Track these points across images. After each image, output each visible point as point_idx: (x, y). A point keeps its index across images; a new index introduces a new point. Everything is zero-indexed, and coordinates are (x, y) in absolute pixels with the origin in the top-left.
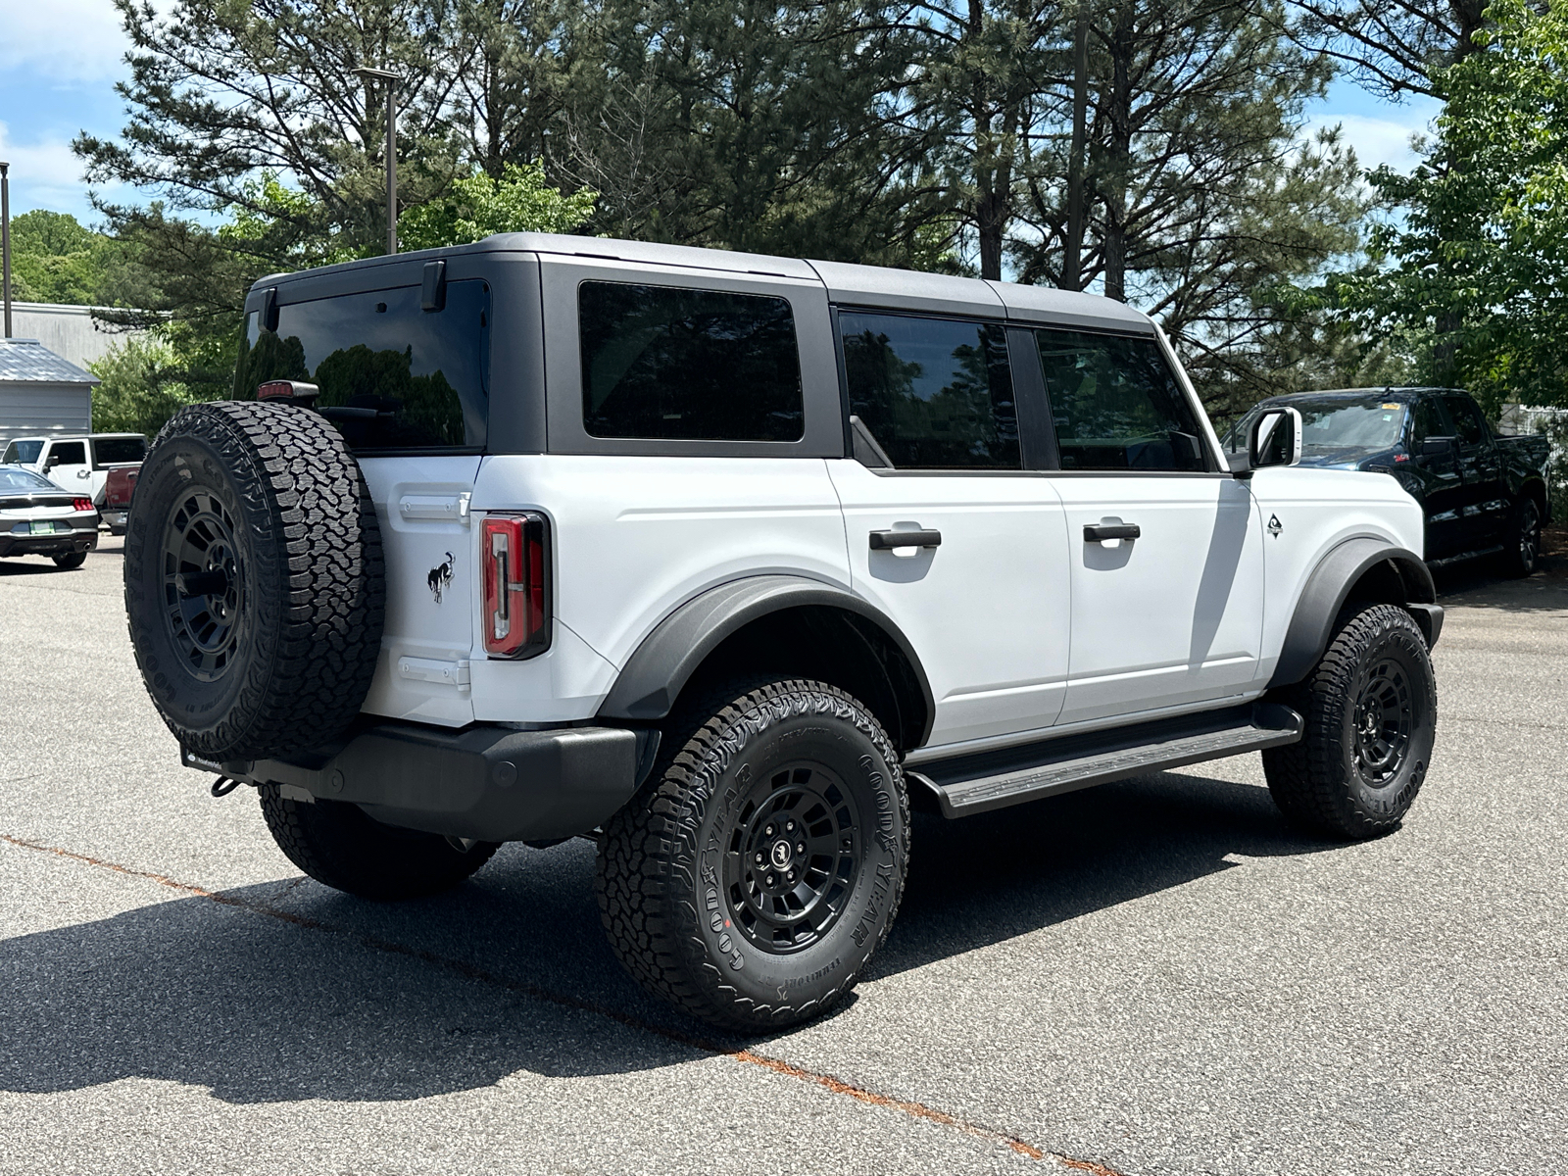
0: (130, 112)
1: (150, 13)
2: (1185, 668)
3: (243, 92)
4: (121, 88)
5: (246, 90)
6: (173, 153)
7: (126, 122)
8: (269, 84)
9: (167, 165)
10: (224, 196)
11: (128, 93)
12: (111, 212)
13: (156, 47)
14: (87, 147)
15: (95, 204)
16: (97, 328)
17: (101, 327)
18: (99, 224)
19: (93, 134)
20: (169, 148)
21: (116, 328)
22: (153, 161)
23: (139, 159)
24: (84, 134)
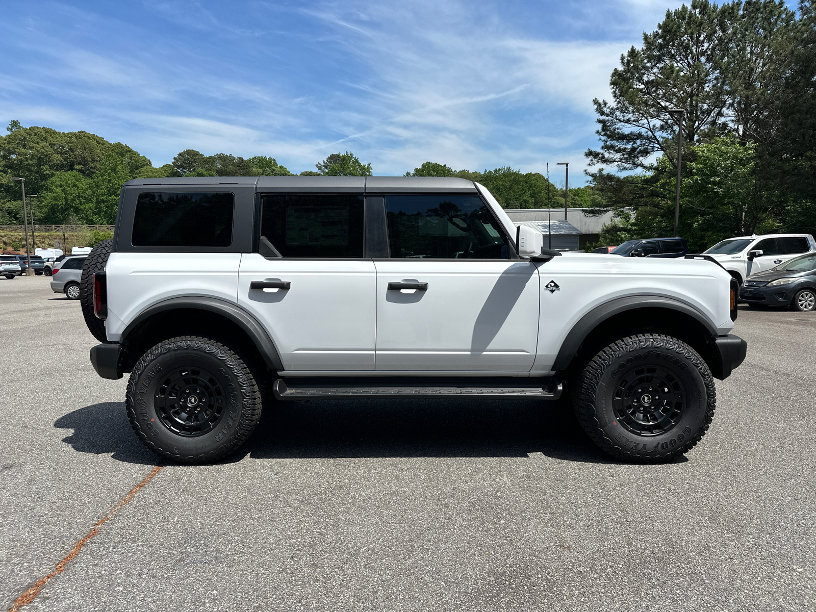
0: (600, 139)
1: (605, 104)
2: (469, 353)
3: (639, 126)
4: (598, 132)
5: (640, 125)
6: (620, 152)
7: (602, 144)
8: (648, 121)
9: (618, 156)
10: (636, 165)
11: (600, 134)
12: (592, 175)
13: (607, 115)
14: (590, 154)
15: (586, 173)
16: (585, 216)
17: (587, 215)
18: (590, 180)
19: (593, 150)
20: (619, 151)
21: (591, 215)
22: (612, 156)
23: (607, 155)
24: (589, 149)
